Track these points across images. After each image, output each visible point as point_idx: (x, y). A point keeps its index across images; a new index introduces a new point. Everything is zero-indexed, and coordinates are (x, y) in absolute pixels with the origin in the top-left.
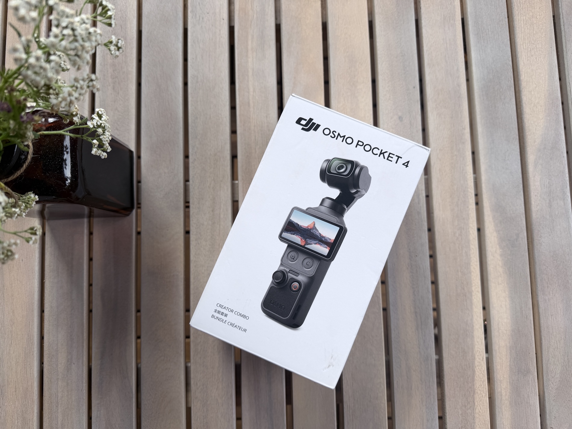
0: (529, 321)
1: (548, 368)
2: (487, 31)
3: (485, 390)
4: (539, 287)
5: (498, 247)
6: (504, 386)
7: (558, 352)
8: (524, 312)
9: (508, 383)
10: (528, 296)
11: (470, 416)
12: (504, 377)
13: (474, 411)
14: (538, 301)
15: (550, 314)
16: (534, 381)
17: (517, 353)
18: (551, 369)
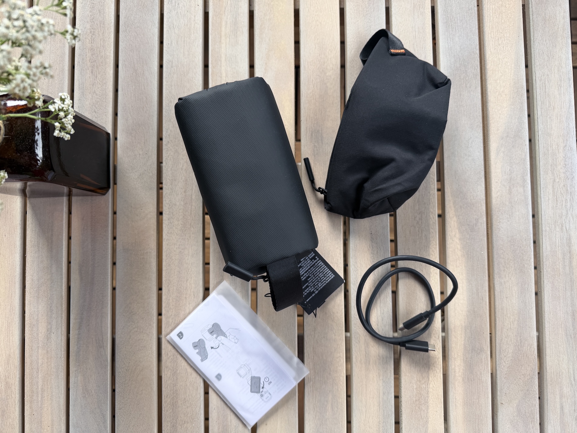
0: (485, 302)
1: (501, 347)
2: (456, 19)
3: (439, 367)
4: (496, 270)
5: (457, 231)
6: (458, 363)
7: (511, 332)
8: (480, 294)
9: (462, 361)
10: (485, 279)
11: (424, 390)
12: (458, 355)
13: (428, 385)
14: (494, 284)
15: (505, 296)
16: (487, 359)
17: (472, 332)
18: (504, 349)
